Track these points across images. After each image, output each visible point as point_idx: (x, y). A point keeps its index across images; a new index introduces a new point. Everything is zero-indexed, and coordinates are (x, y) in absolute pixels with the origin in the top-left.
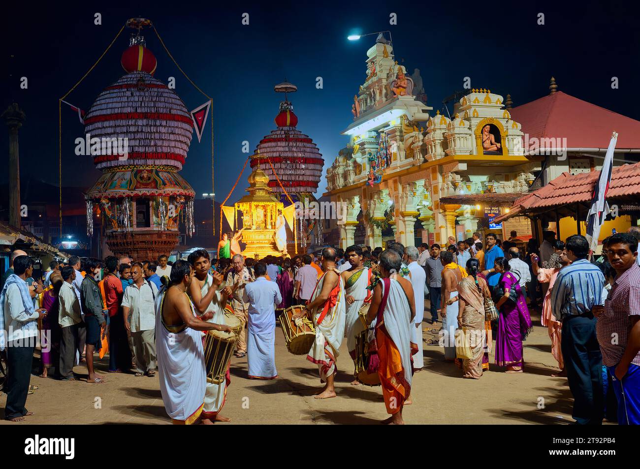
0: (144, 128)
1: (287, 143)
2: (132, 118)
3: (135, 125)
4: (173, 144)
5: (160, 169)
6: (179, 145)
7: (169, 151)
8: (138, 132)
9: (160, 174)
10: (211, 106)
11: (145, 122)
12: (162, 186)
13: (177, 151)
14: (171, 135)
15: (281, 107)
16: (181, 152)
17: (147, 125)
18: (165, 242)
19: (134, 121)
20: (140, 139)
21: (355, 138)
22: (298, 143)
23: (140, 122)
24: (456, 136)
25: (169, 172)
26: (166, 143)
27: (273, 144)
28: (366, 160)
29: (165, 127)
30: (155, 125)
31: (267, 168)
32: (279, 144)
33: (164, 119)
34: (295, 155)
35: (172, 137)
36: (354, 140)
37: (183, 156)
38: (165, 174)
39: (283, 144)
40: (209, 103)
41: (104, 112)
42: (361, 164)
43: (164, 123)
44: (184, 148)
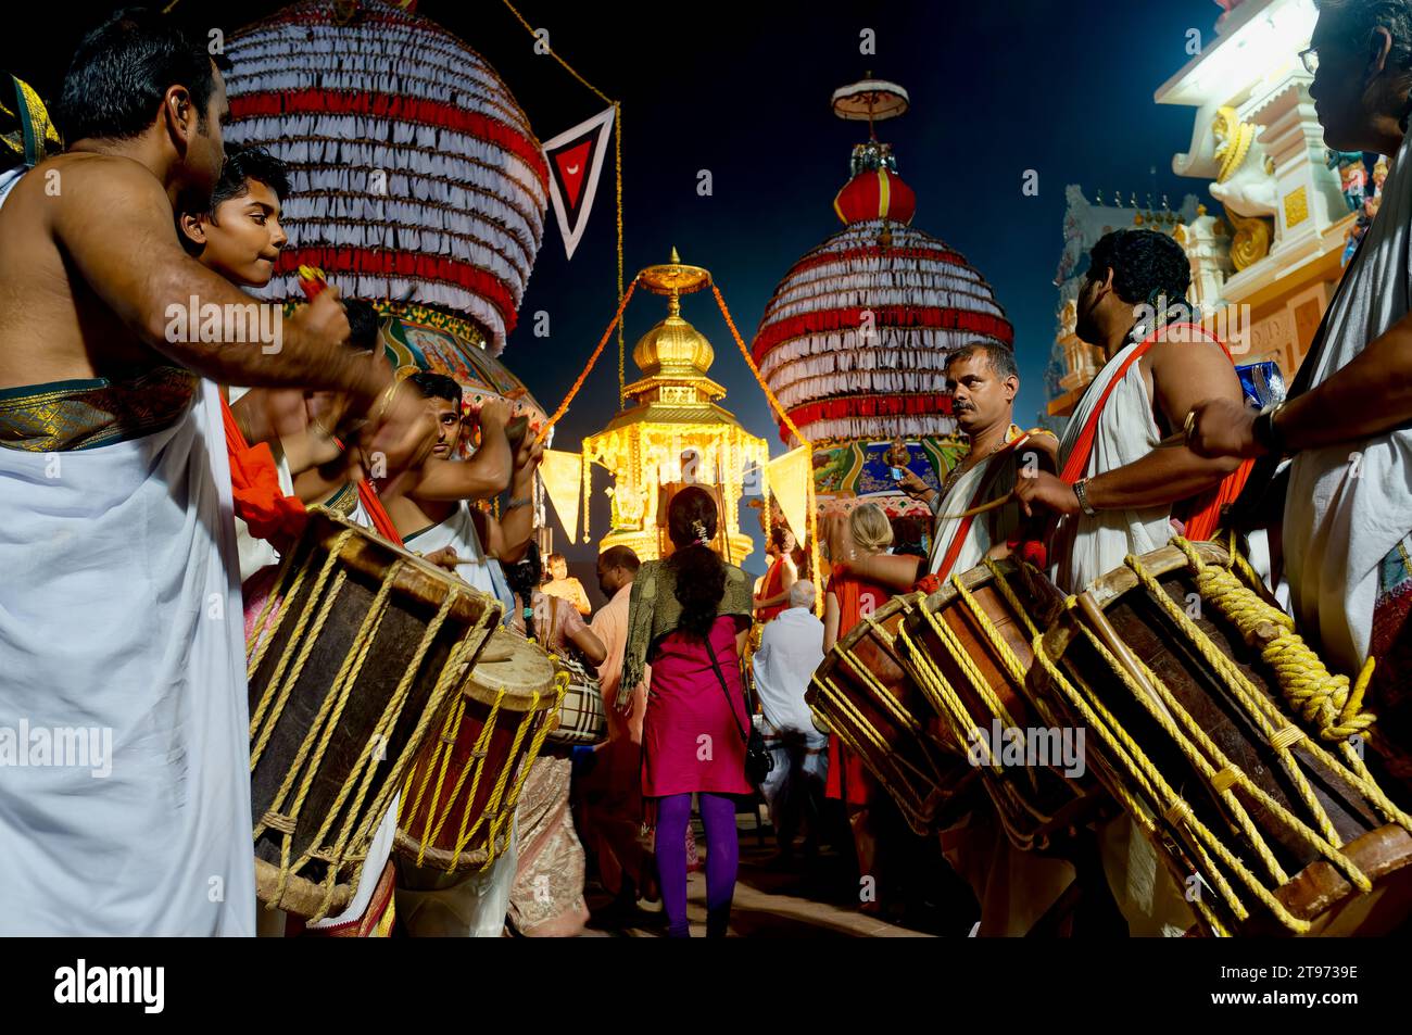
0: (345, 149)
1: (885, 263)
2: (298, 113)
3: (309, 139)
4: (461, 224)
5: (415, 318)
6: (487, 233)
7: (445, 250)
8: (323, 166)
9: (411, 336)
10: (614, 128)
11: (347, 127)
13: (483, 258)
14: (454, 189)
15: (858, 158)
16: (499, 266)
17: (358, 142)
19: (306, 121)
20: (332, 194)
21: (1225, 112)
23: (330, 127)
25: (449, 336)
26: (432, 218)
28: (1305, 176)
29: (432, 152)
30: (389, 142)
31: (815, 349)
32: (857, 264)
33: (427, 123)
34: (918, 299)
35: (458, 197)
36: (1221, 121)
37: (507, 287)
38: (435, 339)
39: (874, 264)
40: (606, 119)
42: (1273, 204)
43: (427, 137)
44: (509, 253)
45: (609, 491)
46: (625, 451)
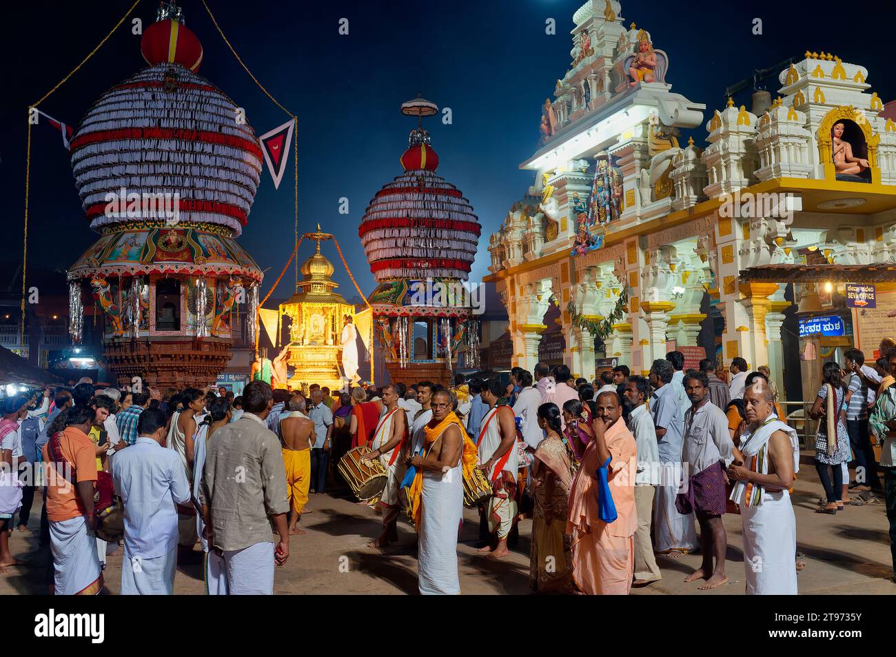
0: (172, 155)
1: (421, 197)
2: (150, 138)
3: (156, 150)
4: (223, 186)
5: (201, 229)
6: (235, 189)
7: (216, 198)
8: (160, 162)
9: (200, 238)
10: (294, 130)
11: (173, 145)
12: (201, 258)
13: (232, 200)
14: (220, 170)
15: (412, 138)
16: (240, 203)
17: (178, 151)
18: (207, 357)
19: (154, 142)
20: (165, 175)
21: (546, 175)
22: (439, 197)
23: (165, 145)
24: (782, 140)
25: (217, 236)
26: (211, 185)
27: (398, 196)
28: (568, 212)
29: (210, 155)
30: (192, 152)
31: (387, 236)
32: (408, 196)
33: (208, 142)
34: (435, 215)
35: (223, 174)
36: (544, 179)
37: (243, 210)
38: (210, 239)
39: (416, 196)
40: (291, 125)
41: (103, 127)
42: (558, 220)
43: (208, 148)
44: (244, 196)
45: (290, 326)
46: (296, 313)
